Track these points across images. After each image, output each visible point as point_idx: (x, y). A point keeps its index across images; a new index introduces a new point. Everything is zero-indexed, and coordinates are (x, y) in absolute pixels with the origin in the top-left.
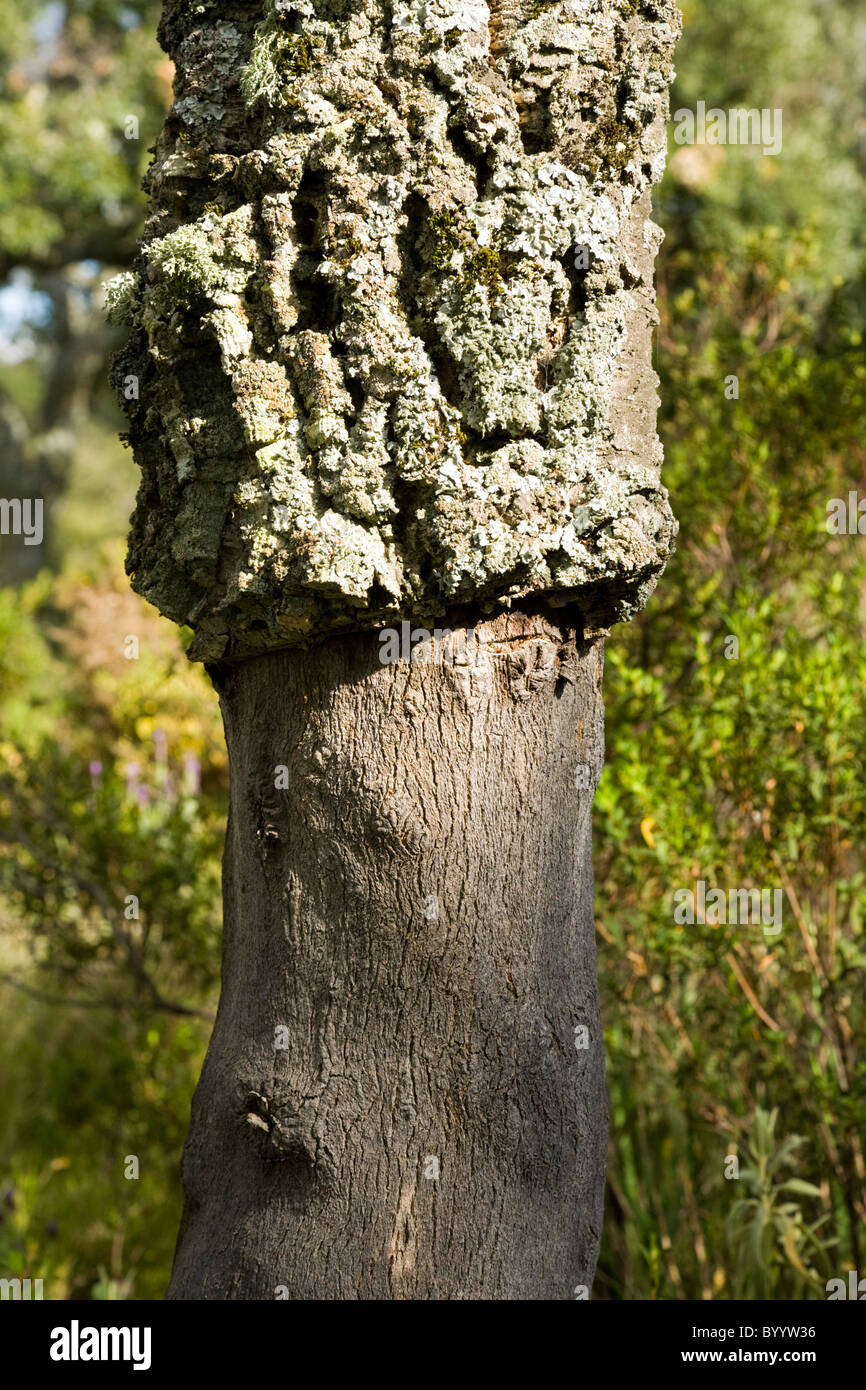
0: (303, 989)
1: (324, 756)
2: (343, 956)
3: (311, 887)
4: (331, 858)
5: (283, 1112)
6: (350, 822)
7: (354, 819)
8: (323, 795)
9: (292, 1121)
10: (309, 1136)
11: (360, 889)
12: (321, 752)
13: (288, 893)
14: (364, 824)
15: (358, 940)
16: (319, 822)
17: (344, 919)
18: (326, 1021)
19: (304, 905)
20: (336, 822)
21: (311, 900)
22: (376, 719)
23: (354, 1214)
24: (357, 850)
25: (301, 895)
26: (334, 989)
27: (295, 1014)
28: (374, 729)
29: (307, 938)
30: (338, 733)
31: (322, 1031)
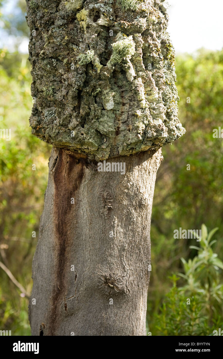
0: (116, 248)
1: (130, 184)
2: (127, 238)
3: (121, 220)
4: (128, 212)
5: (118, 281)
6: (134, 202)
7: (136, 201)
8: (128, 195)
9: (121, 283)
10: (125, 286)
11: (135, 219)
12: (129, 183)
13: (114, 222)
14: (138, 202)
15: (132, 233)
16: (125, 202)
17: (129, 228)
18: (123, 256)
19: (118, 225)
20: (130, 202)
21: (120, 224)
22: (143, 174)
23: (133, 306)
24: (135, 209)
25: (117, 223)
26: (126, 247)
27: (114, 255)
28: (142, 177)
29: (118, 234)
30: (134, 178)
31: (122, 259)
